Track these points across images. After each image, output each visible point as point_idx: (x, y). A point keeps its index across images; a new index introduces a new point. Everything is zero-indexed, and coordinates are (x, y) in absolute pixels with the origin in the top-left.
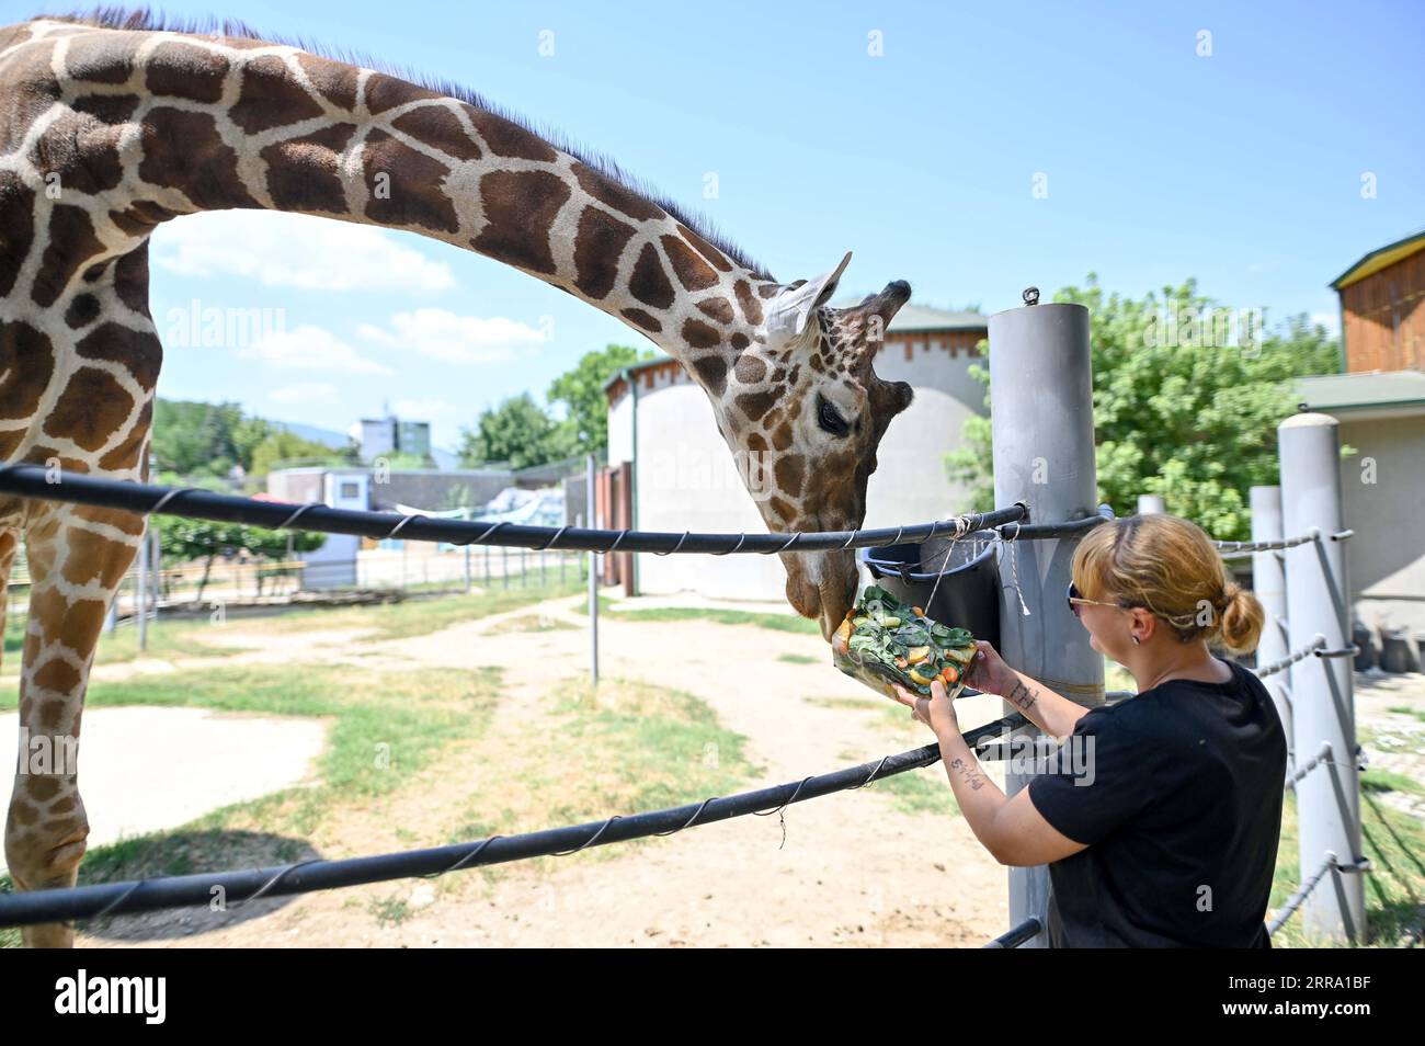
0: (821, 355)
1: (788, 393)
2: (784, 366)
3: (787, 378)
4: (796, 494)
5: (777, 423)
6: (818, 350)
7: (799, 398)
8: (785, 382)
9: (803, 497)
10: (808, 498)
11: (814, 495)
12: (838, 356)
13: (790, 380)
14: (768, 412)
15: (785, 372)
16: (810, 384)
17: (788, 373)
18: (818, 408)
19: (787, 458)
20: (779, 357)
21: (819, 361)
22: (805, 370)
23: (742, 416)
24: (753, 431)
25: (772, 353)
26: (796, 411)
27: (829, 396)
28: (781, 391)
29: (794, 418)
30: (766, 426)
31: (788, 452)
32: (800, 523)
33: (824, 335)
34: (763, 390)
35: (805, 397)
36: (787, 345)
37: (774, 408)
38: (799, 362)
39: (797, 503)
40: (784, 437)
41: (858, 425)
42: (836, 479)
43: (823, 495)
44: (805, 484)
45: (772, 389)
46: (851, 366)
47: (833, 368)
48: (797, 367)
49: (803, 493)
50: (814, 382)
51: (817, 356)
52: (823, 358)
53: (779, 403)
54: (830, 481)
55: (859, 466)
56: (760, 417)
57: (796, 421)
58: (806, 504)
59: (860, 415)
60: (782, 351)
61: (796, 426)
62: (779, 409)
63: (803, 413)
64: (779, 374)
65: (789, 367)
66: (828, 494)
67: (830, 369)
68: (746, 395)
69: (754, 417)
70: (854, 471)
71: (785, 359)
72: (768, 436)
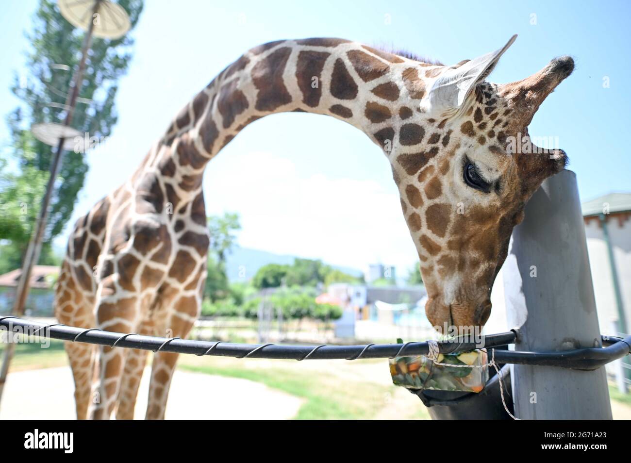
0: (473, 122)
1: (440, 153)
2: (440, 131)
3: (441, 141)
4: (442, 235)
5: (429, 178)
6: (471, 118)
7: (449, 158)
8: (439, 145)
9: (448, 237)
10: (451, 239)
11: (458, 237)
12: (490, 124)
13: (443, 143)
14: (422, 169)
15: (439, 136)
16: (458, 146)
17: (442, 137)
18: (464, 167)
19: (436, 205)
20: (436, 124)
21: (472, 126)
22: (457, 134)
23: (403, 171)
24: (410, 183)
25: (432, 121)
26: (445, 169)
27: (473, 157)
28: (434, 151)
29: (444, 174)
30: (421, 178)
31: (437, 201)
32: (443, 257)
33: (480, 106)
34: (420, 151)
35: (454, 157)
36: (444, 115)
37: (428, 165)
38: (452, 128)
39: (442, 242)
40: (435, 189)
41: (497, 186)
42: (477, 226)
43: (466, 237)
44: (450, 227)
45: (428, 150)
46: (501, 133)
47: (484, 133)
48: (449, 132)
49: (447, 234)
50: (462, 145)
51: (469, 123)
52: (476, 125)
53: (432, 162)
54: (472, 228)
55: (503, 219)
56: (416, 172)
57: (445, 176)
58: (450, 243)
59: (500, 178)
60: (439, 120)
61: (445, 181)
62: (431, 166)
63: (451, 170)
64: (435, 138)
65: (443, 132)
66: (472, 237)
67: (480, 133)
68: (405, 155)
69: (411, 172)
70: (498, 222)
71: (441, 125)
72: (421, 187)
